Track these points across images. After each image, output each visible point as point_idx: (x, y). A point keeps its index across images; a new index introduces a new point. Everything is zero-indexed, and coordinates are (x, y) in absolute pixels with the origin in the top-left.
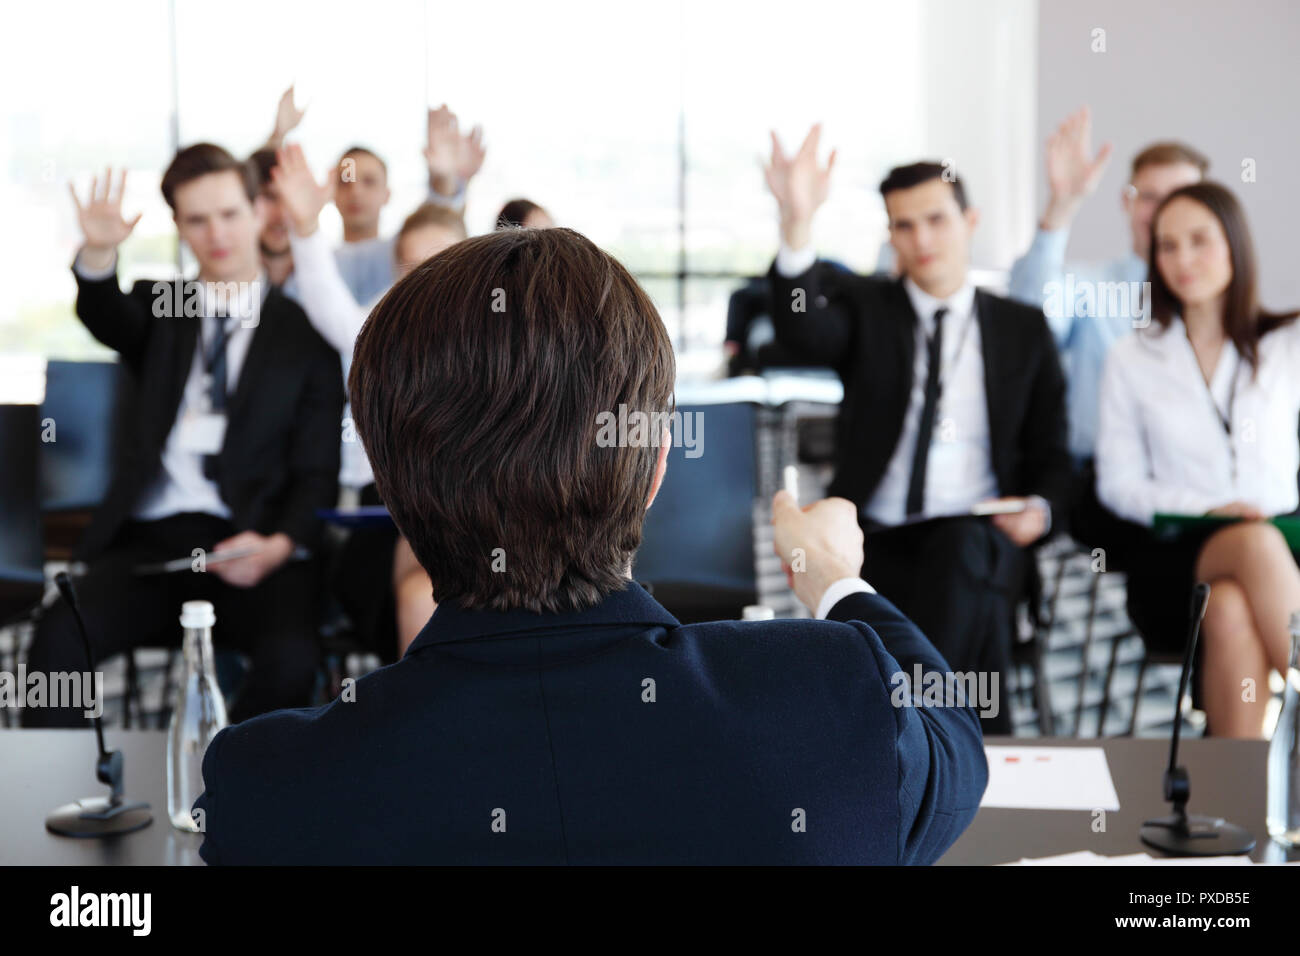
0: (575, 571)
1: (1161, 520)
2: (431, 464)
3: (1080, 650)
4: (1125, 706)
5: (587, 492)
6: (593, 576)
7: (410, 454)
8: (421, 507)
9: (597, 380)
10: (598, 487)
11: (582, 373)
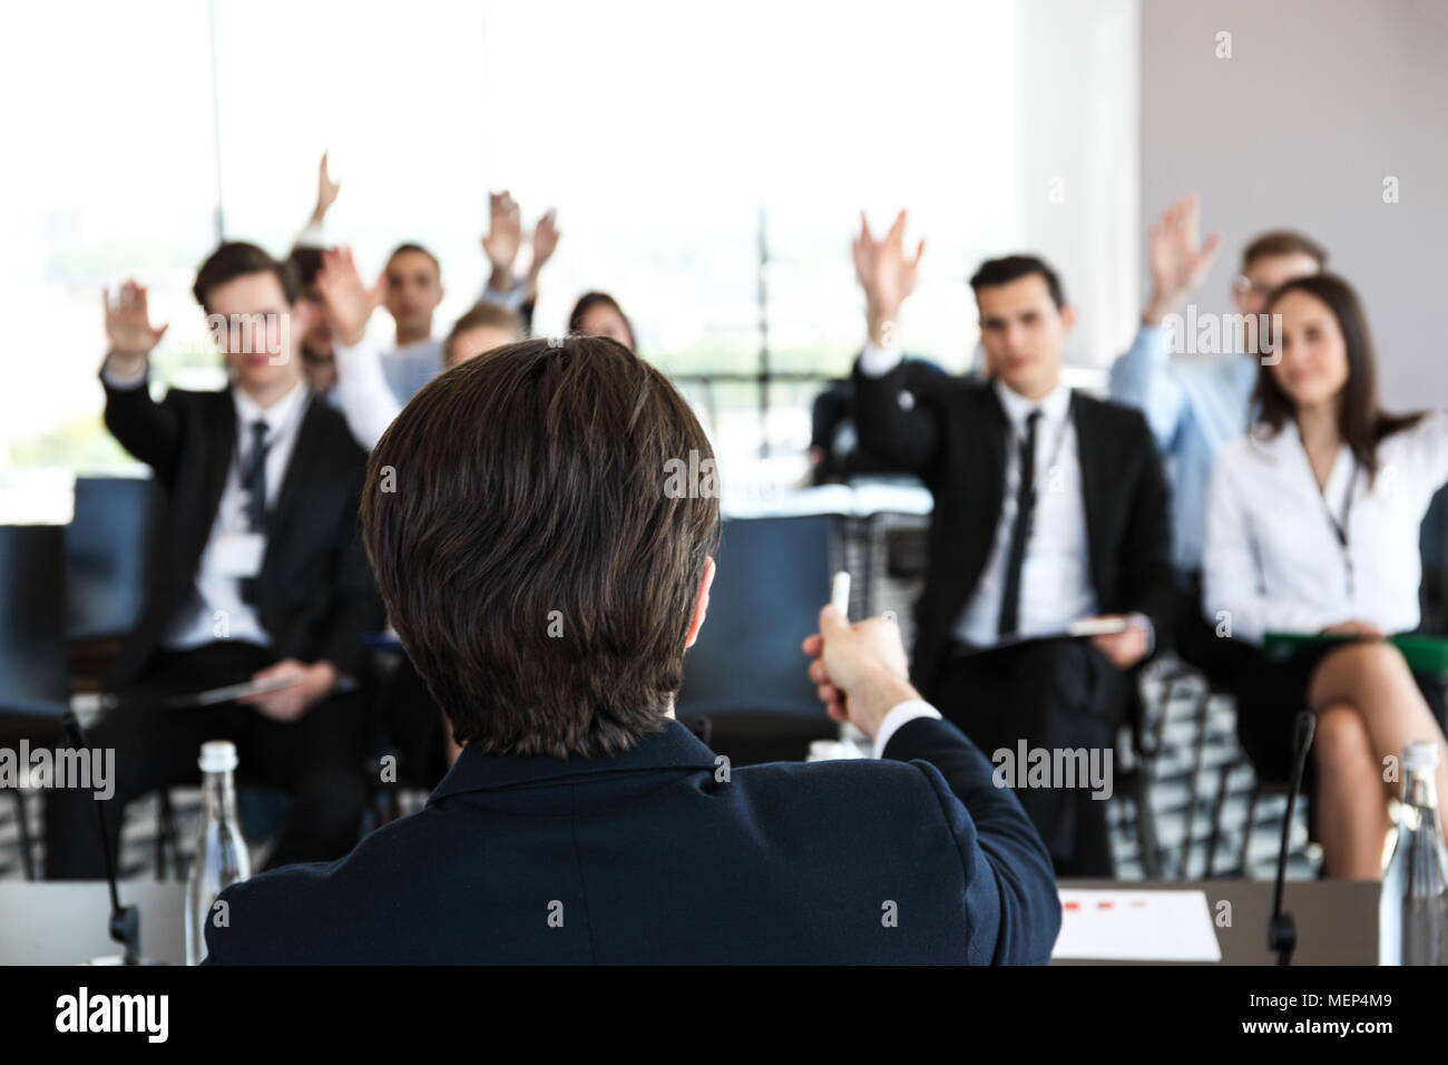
0: (604, 714)
1: (1272, 639)
2: (443, 593)
3: (1187, 778)
4: (1236, 838)
5: (613, 627)
6: (625, 719)
7: (420, 581)
8: (431, 641)
9: (625, 503)
10: (625, 621)
11: (609, 495)
